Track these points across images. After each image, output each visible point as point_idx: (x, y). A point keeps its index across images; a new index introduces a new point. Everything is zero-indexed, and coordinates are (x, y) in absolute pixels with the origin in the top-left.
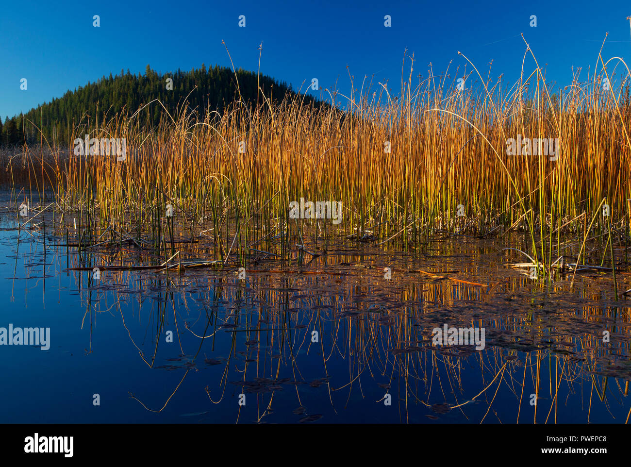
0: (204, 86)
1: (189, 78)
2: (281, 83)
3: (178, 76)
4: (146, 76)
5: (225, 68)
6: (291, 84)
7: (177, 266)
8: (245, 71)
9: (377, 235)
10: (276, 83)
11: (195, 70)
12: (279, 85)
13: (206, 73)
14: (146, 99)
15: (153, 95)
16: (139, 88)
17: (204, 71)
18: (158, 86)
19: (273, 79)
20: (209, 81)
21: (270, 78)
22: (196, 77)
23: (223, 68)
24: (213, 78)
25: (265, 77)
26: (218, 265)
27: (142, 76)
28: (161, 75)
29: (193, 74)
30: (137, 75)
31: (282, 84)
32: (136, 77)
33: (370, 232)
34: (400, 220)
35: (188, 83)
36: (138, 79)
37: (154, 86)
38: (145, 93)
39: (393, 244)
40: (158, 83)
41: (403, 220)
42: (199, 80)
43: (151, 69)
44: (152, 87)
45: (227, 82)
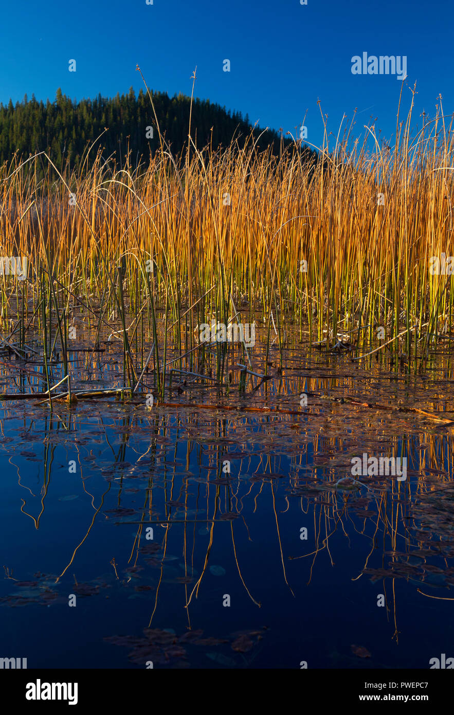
0: (133, 117)
1: (112, 106)
2: (234, 113)
3: (98, 104)
4: (56, 104)
5: (160, 93)
6: (247, 115)
7: (66, 395)
8: (186, 97)
9: (356, 341)
10: (227, 114)
11: (121, 96)
12: (231, 117)
13: (134, 99)
14: (57, 135)
15: (66, 129)
16: (47, 120)
17: (132, 98)
18: (72, 118)
19: (225, 107)
20: (139, 110)
21: (220, 107)
22: (122, 105)
23: (158, 94)
24: (144, 107)
25: (213, 105)
26: (125, 394)
27: (51, 103)
28: (76, 102)
29: (118, 102)
30: (45, 103)
31: (235, 115)
32: (43, 106)
33: (346, 337)
34: (388, 315)
35: (112, 114)
36: (46, 107)
37: (66, 118)
38: (55, 126)
39: (377, 357)
40: (71, 113)
41: (392, 317)
42: (126, 109)
43: (63, 95)
44: (64, 118)
45: (163, 112)
